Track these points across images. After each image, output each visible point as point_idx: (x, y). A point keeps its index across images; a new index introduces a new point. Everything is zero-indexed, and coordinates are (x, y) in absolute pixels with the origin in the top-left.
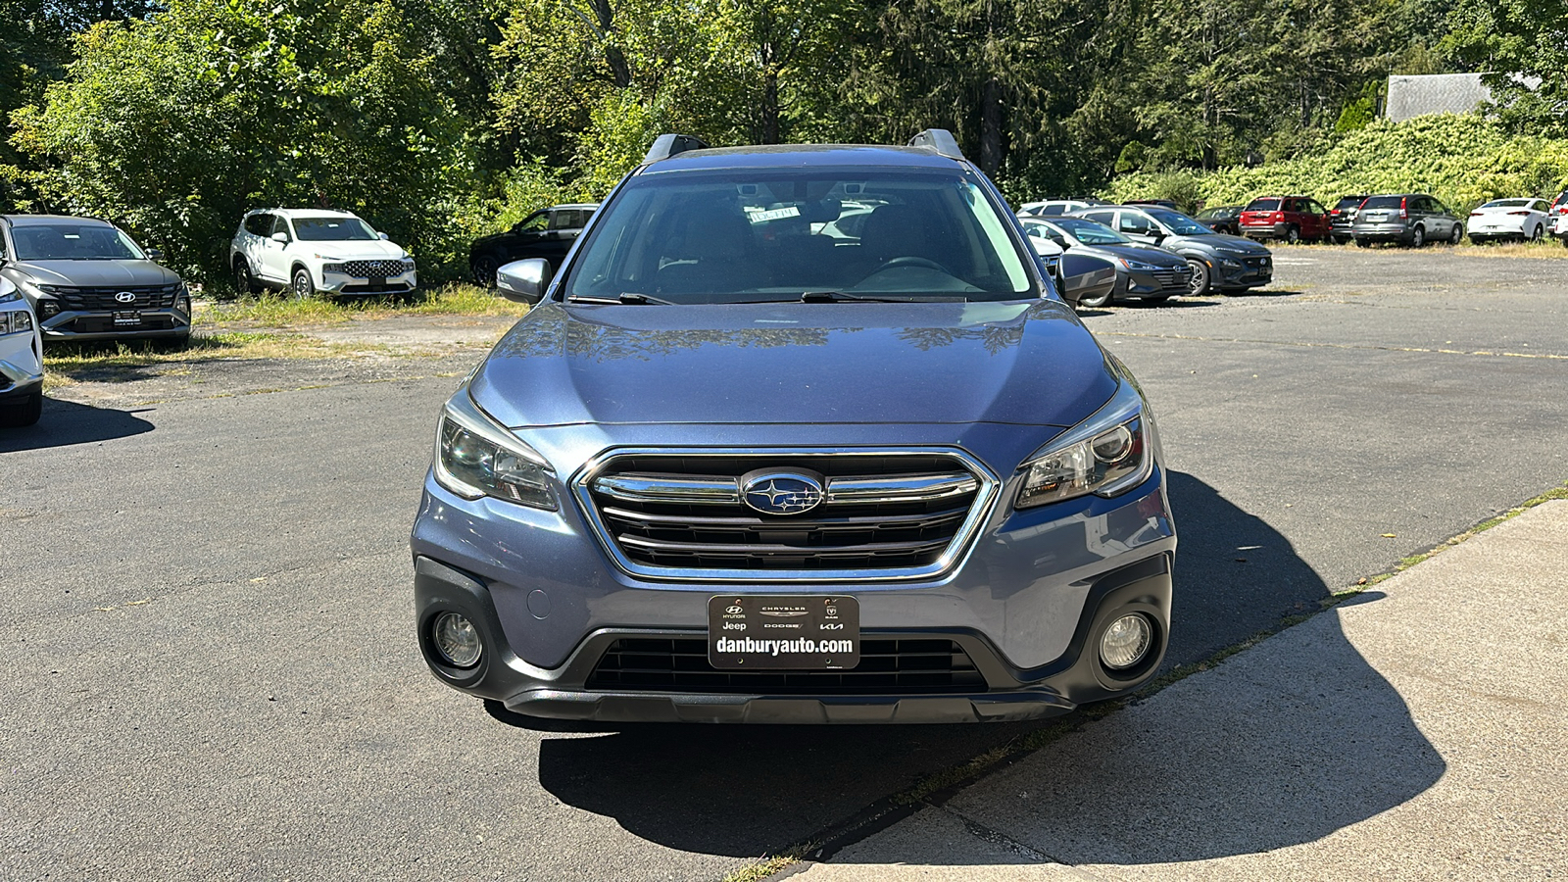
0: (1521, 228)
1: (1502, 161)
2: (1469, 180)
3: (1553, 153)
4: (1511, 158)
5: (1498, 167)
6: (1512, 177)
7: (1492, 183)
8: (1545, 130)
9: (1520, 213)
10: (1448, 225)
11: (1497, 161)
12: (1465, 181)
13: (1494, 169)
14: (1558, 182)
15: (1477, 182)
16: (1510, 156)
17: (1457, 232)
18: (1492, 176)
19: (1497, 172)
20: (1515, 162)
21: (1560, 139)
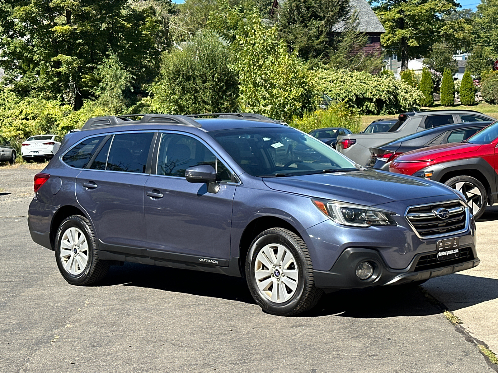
0: (52, 152)
1: (24, 113)
2: (8, 124)
3: (51, 109)
4: (29, 111)
5: (23, 116)
6: (32, 123)
7: (21, 126)
8: (42, 95)
9: (50, 143)
10: (9, 151)
11: (21, 112)
12: (5, 125)
13: (20, 117)
14: (58, 125)
15: (13, 125)
16: (28, 109)
17: (14, 156)
18: (20, 121)
19: (22, 119)
20: (32, 113)
21: (51, 100)
